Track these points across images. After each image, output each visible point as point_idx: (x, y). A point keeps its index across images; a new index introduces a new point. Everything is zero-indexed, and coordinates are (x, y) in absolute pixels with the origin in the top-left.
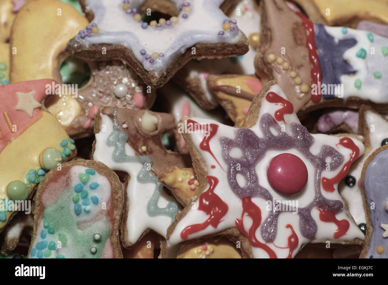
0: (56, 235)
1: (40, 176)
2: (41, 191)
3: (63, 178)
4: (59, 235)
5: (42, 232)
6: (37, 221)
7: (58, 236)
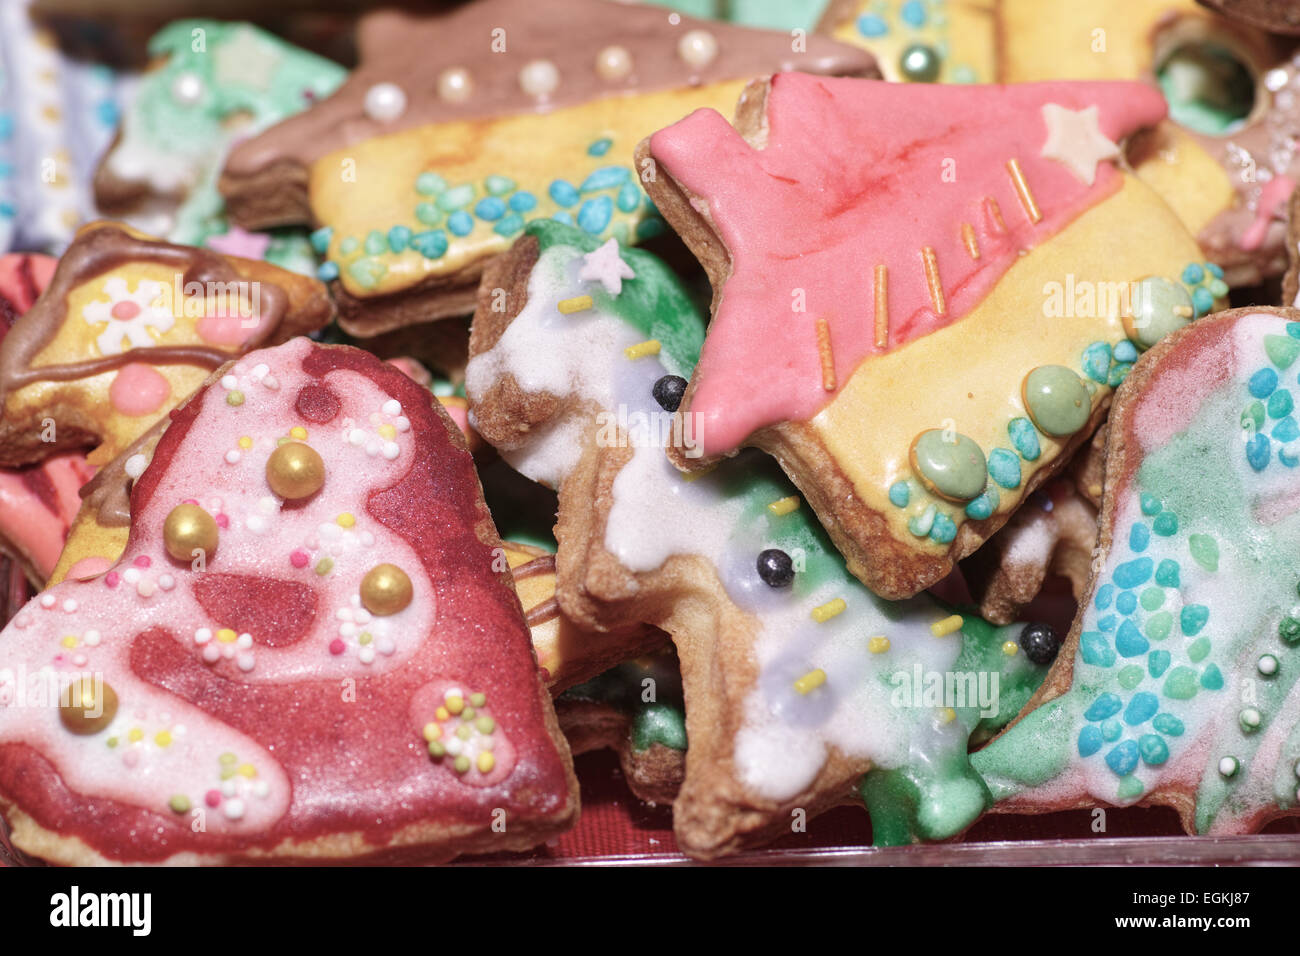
0: (1181, 540)
1: (1121, 363)
2: (1133, 398)
3: (1208, 355)
4: (1192, 539)
5: (1136, 529)
6: (1115, 500)
7: (1187, 541)
